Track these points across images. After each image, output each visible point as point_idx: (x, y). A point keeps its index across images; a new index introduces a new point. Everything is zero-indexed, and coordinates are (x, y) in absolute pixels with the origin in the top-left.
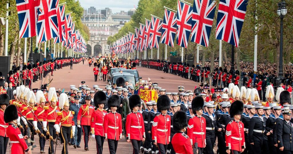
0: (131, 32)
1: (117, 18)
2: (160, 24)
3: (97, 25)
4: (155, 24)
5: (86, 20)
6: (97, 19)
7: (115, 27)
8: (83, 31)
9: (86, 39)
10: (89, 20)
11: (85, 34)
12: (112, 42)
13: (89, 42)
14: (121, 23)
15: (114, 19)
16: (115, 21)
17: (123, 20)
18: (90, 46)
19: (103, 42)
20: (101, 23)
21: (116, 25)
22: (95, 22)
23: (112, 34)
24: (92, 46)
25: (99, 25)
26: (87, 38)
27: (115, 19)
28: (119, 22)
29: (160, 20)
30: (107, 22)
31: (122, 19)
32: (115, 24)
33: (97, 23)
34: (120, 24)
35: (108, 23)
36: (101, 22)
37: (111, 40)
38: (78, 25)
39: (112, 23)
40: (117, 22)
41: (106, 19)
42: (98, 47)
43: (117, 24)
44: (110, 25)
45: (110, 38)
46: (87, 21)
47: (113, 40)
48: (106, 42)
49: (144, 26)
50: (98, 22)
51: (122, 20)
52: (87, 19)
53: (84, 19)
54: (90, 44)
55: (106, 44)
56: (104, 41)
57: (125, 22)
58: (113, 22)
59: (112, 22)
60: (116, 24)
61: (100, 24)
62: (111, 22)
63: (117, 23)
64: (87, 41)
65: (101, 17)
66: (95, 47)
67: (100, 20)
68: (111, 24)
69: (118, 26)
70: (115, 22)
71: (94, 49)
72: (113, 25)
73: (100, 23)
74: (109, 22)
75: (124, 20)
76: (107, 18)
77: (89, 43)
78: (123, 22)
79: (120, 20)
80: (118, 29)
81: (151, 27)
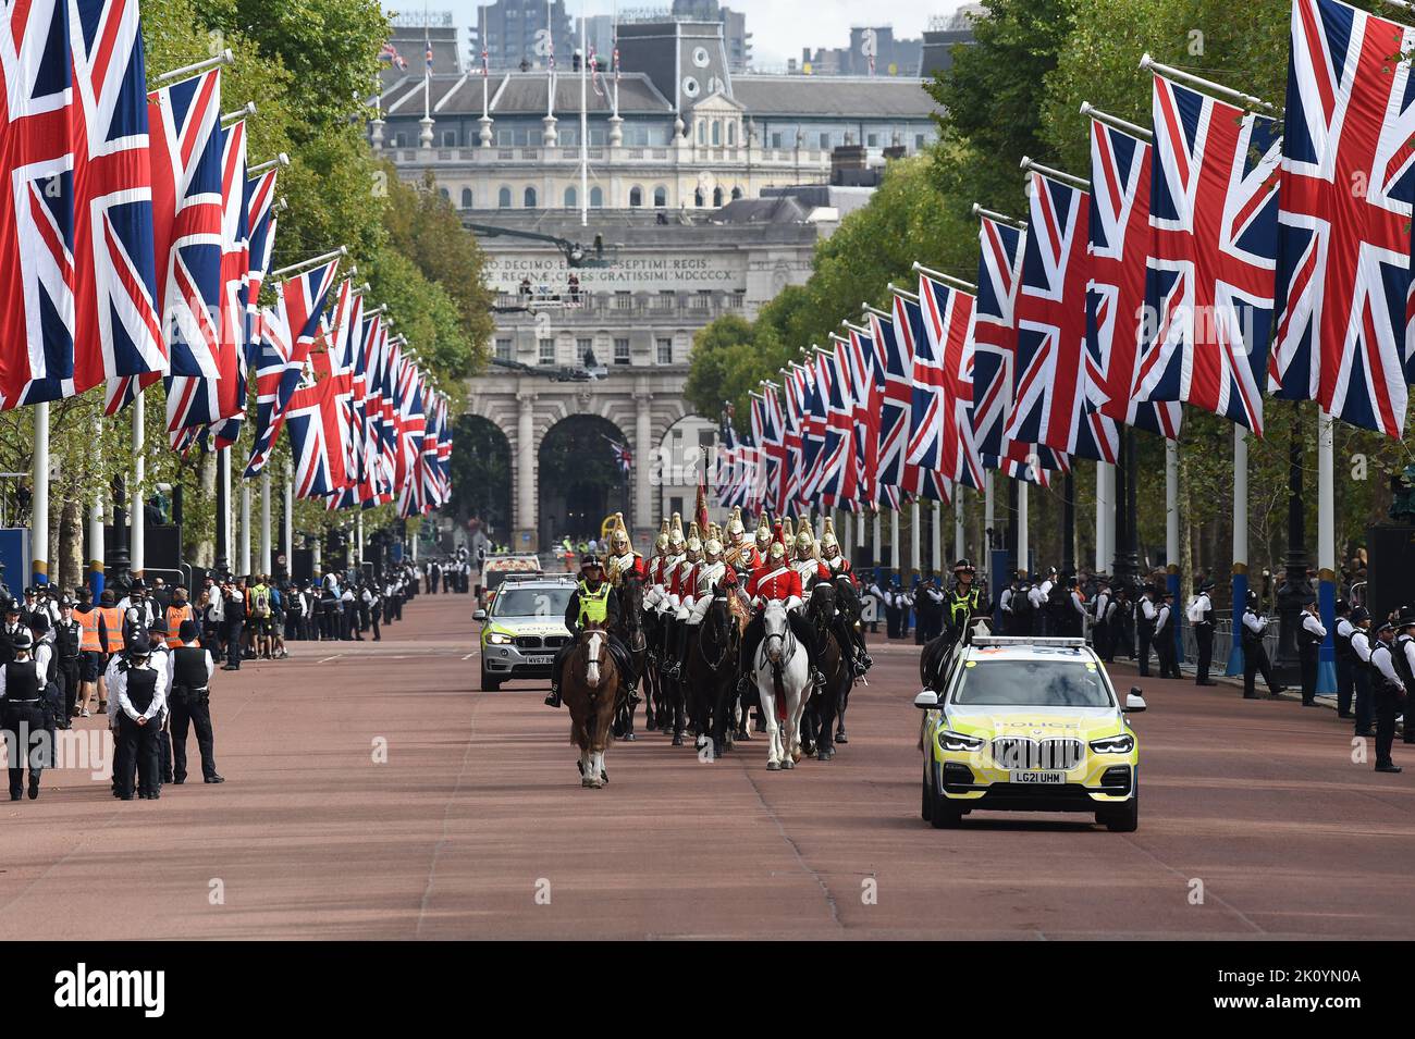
0: (943, 265)
1: (794, 107)
2: (1250, 165)
3: (571, 195)
4: (1195, 166)
5: (450, 143)
6: (569, 125)
8: (400, 267)
9: (446, 354)
10: (478, 142)
11: (438, 300)
12: (748, 380)
13: (478, 385)
14: (847, 165)
15: (765, 120)
16: (777, 143)
17: (870, 130)
18: (499, 436)
19: (644, 386)
20: (623, 169)
21: (787, 191)
22: (552, 157)
23: (748, 297)
24: (516, 434)
25: (596, 195)
26: (459, 343)
27: (774, 128)
28: (825, 161)
29: (1248, 122)
30: (685, 157)
31: (861, 121)
32: (780, 182)
33: (576, 168)
34: (838, 180)
35: (693, 170)
36: (620, 157)
37: (734, 360)
38: (332, 200)
39: (748, 170)
40: (804, 159)
41: (680, 123)
43: (805, 181)
44: (718, 194)
45: (723, 344)
46: (455, 157)
47: (748, 356)
48: (679, 384)
49: (1076, 195)
50: (584, 159)
51: (852, 129)
52: (453, 129)
53: (428, 134)
54: (491, 411)
55: (678, 404)
56: (655, 373)
57: (888, 152)
58: (756, 158)
59: (742, 157)
60: (791, 181)
61: (602, 183)
62: (726, 158)
63: (797, 172)
64: (458, 375)
65: (615, 108)
66: (546, 448)
67: (610, 141)
68: (727, 185)
69: (814, 197)
70: (776, 158)
71: (545, 473)
72: (752, 190)
73: (609, 170)
74: (711, 157)
75: (885, 136)
76: (687, 115)
77: (484, 398)
78: (874, 157)
79: (838, 135)
80: (810, 231)
81: (1157, 197)
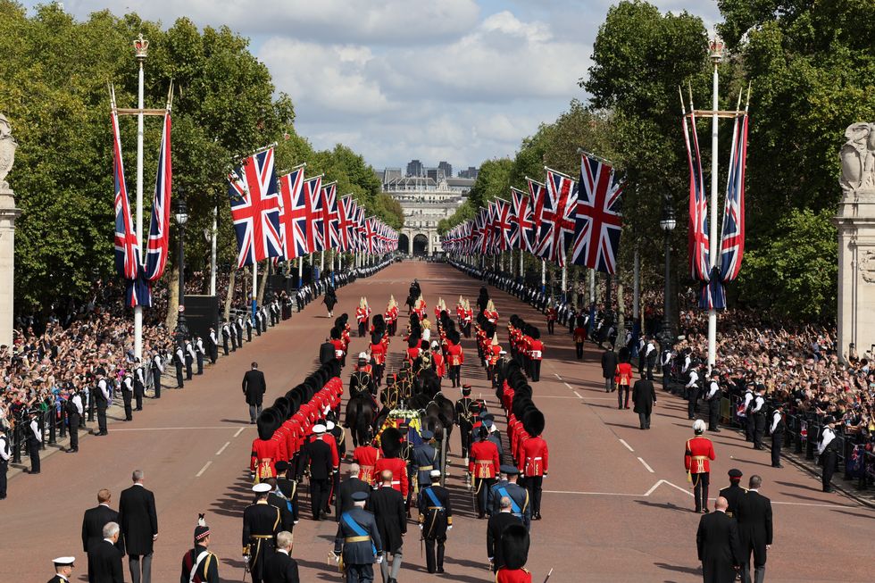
6: (419, 186)
7: (452, 200)
10: (405, 189)
13: (403, 229)
14: (464, 194)
15: (451, 186)
17: (468, 188)
18: (406, 237)
19: (430, 229)
20: (428, 193)
21: (454, 198)
22: (417, 191)
23: (446, 214)
30: (438, 191)
33: (420, 193)
34: (463, 196)
35: (439, 193)
36: (427, 191)
41: (437, 186)
42: (420, 239)
43: (457, 196)
44: (443, 198)
46: (401, 191)
48: (436, 229)
50: (422, 191)
52: (401, 186)
53: (397, 187)
54: (406, 233)
55: (436, 233)
56: (432, 228)
58: (450, 192)
59: (447, 192)
60: (455, 196)
61: (425, 195)
62: (445, 192)
63: (456, 194)
65: (427, 183)
66: (415, 239)
67: (426, 188)
68: (445, 196)
69: (459, 199)
70: (453, 192)
71: (415, 243)
73: (426, 193)
74: (442, 192)
76: (438, 184)
77: (405, 231)
79: (463, 188)
80: (458, 205)
